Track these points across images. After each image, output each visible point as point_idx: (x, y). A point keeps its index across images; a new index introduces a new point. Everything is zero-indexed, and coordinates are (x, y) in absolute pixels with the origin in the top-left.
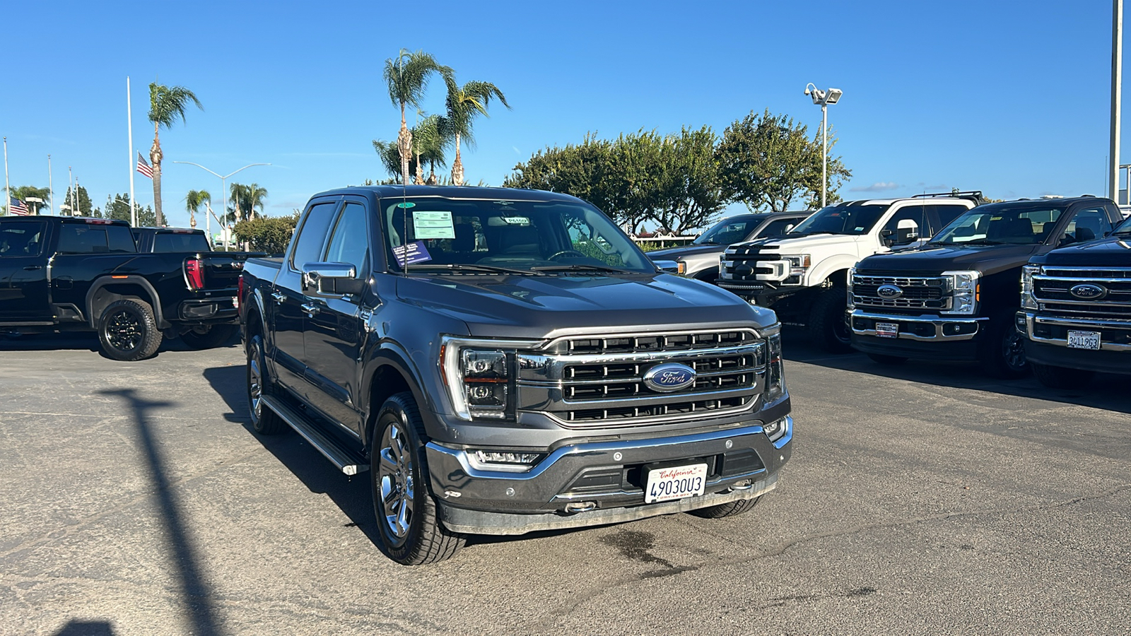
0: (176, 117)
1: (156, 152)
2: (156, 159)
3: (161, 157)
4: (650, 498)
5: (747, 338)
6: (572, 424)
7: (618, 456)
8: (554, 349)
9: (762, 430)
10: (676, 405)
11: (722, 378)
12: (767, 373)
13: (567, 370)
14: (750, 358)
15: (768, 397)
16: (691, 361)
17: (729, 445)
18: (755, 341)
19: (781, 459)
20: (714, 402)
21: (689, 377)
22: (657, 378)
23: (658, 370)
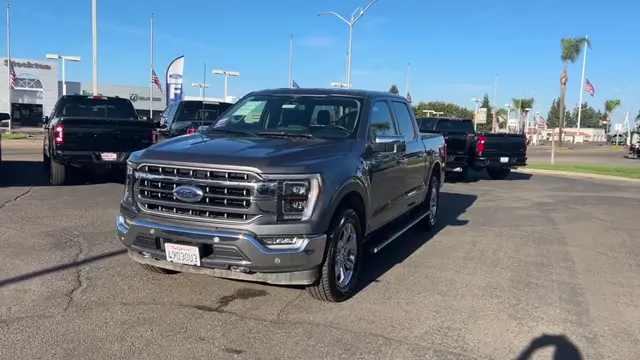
1: (564, 77)
2: (563, 81)
3: (566, 80)
4: (169, 259)
5: (249, 178)
6: (145, 210)
7: (152, 231)
8: (142, 170)
9: (240, 237)
10: (196, 211)
11: (228, 200)
12: (279, 204)
13: (143, 181)
14: (249, 191)
15: (281, 220)
16: (206, 187)
17: (216, 240)
18: (258, 181)
19: (277, 261)
20: (222, 214)
21: (196, 195)
22: (178, 192)
23: (178, 188)
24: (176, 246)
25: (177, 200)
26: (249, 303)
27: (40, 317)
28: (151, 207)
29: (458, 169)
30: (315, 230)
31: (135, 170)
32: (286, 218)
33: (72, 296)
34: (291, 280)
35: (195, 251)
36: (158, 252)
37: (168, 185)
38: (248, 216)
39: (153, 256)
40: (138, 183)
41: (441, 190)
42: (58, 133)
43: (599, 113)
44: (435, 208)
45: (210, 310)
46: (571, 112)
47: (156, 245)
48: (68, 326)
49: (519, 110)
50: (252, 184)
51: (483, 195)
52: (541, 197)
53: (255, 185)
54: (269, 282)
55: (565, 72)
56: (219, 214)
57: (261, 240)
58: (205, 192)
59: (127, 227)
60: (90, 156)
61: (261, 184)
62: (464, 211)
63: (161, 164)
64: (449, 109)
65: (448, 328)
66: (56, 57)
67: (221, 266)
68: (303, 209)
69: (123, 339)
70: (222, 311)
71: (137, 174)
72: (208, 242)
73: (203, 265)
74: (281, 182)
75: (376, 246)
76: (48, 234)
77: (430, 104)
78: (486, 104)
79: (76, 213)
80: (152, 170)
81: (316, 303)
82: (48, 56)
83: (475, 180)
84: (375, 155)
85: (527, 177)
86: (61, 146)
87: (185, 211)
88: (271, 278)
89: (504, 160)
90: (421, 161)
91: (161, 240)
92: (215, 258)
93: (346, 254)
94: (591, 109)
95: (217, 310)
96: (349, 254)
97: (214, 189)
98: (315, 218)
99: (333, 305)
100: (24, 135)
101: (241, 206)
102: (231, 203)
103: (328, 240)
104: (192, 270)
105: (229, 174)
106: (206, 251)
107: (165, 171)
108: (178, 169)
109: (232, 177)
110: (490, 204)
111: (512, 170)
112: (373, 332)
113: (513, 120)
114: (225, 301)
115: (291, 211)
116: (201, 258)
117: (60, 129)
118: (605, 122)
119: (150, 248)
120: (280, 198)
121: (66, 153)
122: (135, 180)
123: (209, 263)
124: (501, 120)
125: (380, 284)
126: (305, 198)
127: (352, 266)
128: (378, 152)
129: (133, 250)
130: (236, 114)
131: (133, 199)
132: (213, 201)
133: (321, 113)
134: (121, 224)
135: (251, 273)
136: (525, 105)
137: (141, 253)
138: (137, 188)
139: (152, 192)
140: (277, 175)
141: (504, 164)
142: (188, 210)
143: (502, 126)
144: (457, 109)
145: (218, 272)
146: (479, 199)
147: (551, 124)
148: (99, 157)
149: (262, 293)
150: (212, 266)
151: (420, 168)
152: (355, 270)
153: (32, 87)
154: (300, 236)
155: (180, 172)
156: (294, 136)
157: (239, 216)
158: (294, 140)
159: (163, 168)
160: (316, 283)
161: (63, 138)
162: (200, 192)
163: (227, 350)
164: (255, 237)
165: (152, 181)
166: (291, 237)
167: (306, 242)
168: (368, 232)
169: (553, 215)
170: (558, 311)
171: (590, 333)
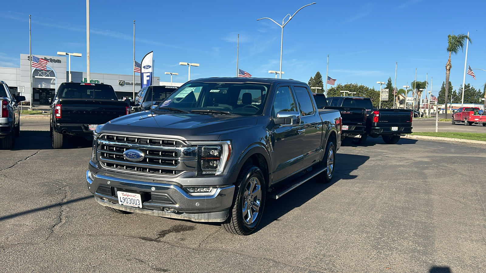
0: (459, 49)
1: (448, 65)
2: (448, 68)
3: (451, 67)
4: (120, 203)
5: (178, 144)
6: (105, 167)
7: (109, 183)
8: (103, 138)
9: (172, 187)
10: (140, 168)
11: (162, 160)
12: (199, 163)
13: (103, 146)
14: (177, 154)
15: (200, 175)
16: (147, 150)
17: (153, 189)
18: (184, 146)
19: (197, 204)
20: (158, 170)
21: (139, 156)
22: (127, 154)
23: (128, 151)
24: (125, 193)
25: (127, 160)
26: (180, 235)
27: (28, 244)
28: (109, 165)
29: (358, 136)
30: (226, 181)
31: (98, 138)
32: (204, 173)
33: (53, 229)
34: (208, 219)
35: (138, 197)
36: (113, 198)
37: (120, 149)
38: (177, 172)
39: (110, 200)
40: (100, 147)
41: (338, 152)
42: (58, 110)
43: (479, 92)
44: (332, 166)
45: (151, 240)
46: (457, 92)
47: (112, 192)
48: (47, 251)
49: (415, 90)
50: (180, 148)
51: (375, 156)
52: (421, 157)
53: (182, 149)
54: (193, 220)
55: (449, 61)
56: (156, 170)
57: (185, 189)
58: (146, 154)
59: (93, 180)
60: (81, 127)
61: (186, 148)
62: (356, 168)
63: (115, 134)
64: (362, 89)
65: (324, 255)
66: (64, 54)
67: (158, 208)
68: (216, 167)
69: (84, 260)
70: (160, 241)
71: (99, 141)
72: (147, 190)
73: (144, 208)
74: (200, 146)
75: (278, 194)
76: (44, 185)
77: (346, 86)
78: (389, 86)
79: (67, 169)
80: (110, 138)
81: (229, 236)
82: (59, 53)
83: (372, 144)
84: (278, 126)
85: (413, 142)
86: (59, 120)
87: (132, 168)
88: (194, 217)
89: (395, 129)
90: (319, 130)
91: (115, 189)
92: (152, 202)
93: (252, 200)
94: (473, 89)
95: (155, 240)
96: (255, 200)
97: (152, 152)
98: (225, 173)
99: (242, 237)
100: (41, 111)
101: (172, 164)
102: (164, 163)
103: (236, 189)
104: (138, 211)
105: (163, 141)
106: (146, 197)
107: (119, 139)
108: (127, 138)
109: (165, 143)
110: (379, 163)
111: (401, 137)
112: (267, 257)
113: (410, 98)
114: (163, 234)
115: (209, 168)
116: (143, 202)
117: (58, 108)
118: (483, 99)
119: (108, 195)
120: (200, 158)
121: (63, 125)
122: (98, 145)
123: (148, 206)
124: (401, 98)
125: (280, 222)
126: (218, 158)
127: (258, 209)
128: (279, 125)
129: (97, 196)
130: (177, 96)
131: (97, 159)
132: (152, 161)
133: (245, 95)
134: (89, 178)
135: (178, 213)
136: (419, 86)
137: (102, 198)
138: (99, 151)
139: (110, 154)
140: (197, 142)
141: (395, 132)
142: (134, 168)
143: (402, 102)
144: (367, 89)
145: (156, 213)
146: (370, 159)
147: (441, 100)
148: (87, 128)
149: (191, 228)
150: (152, 208)
151: (318, 135)
152: (260, 211)
153: (48, 76)
154: (215, 187)
155: (128, 140)
156: (216, 113)
157: (170, 172)
158: (216, 116)
159: (117, 137)
160: (228, 221)
161: (61, 114)
162: (142, 155)
163: (157, 269)
164: (181, 187)
165: (110, 146)
166: (208, 187)
167: (219, 190)
168: (271, 183)
169: (426, 171)
170: (411, 243)
171: (431, 260)
